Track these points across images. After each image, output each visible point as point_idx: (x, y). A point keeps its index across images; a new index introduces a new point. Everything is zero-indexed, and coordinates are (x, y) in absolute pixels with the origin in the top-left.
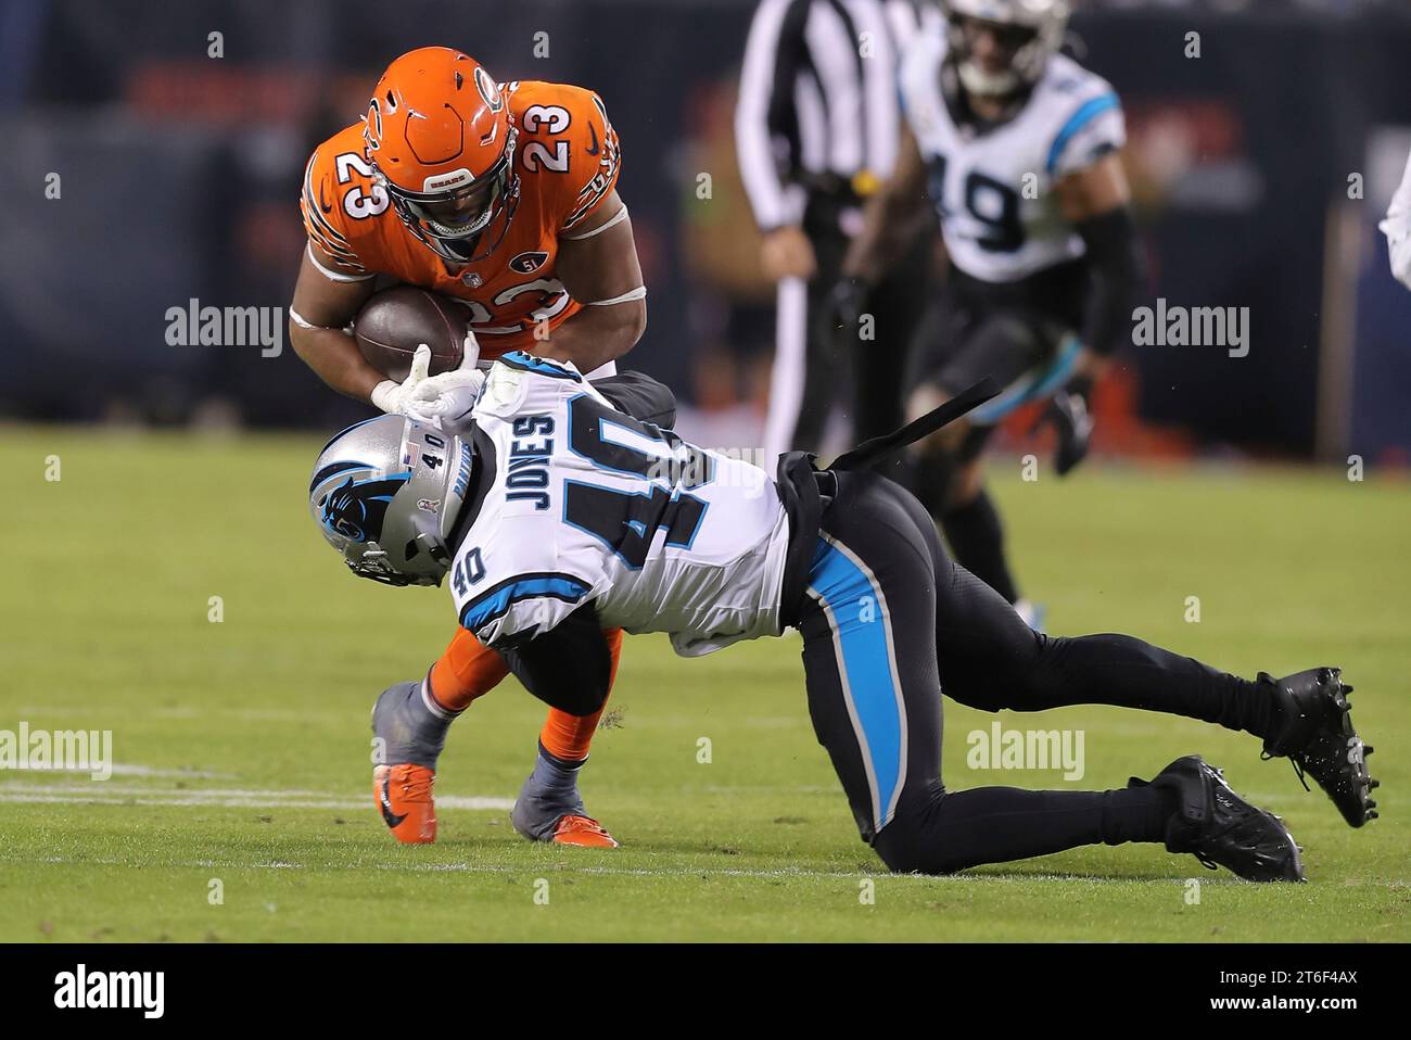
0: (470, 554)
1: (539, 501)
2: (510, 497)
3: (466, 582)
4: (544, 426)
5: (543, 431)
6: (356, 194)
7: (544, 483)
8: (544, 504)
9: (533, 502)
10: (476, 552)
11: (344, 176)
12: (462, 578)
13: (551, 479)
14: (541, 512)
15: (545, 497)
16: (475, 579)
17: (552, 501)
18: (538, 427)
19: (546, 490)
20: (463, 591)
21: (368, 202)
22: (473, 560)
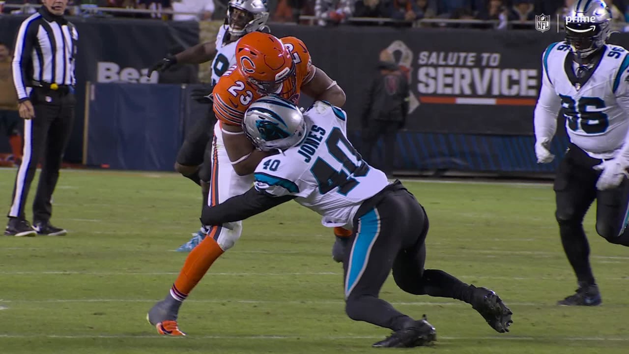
0: (276, 161)
1: (307, 159)
2: (300, 152)
3: (269, 167)
4: (322, 131)
5: (321, 133)
6: (242, 97)
7: (312, 154)
8: (307, 161)
9: (305, 158)
10: (278, 162)
11: (235, 94)
12: (268, 165)
13: (315, 154)
14: (305, 162)
15: (310, 158)
16: (271, 169)
17: (311, 161)
18: (320, 131)
19: (312, 157)
20: (265, 168)
21: (247, 98)
22: (276, 163)
